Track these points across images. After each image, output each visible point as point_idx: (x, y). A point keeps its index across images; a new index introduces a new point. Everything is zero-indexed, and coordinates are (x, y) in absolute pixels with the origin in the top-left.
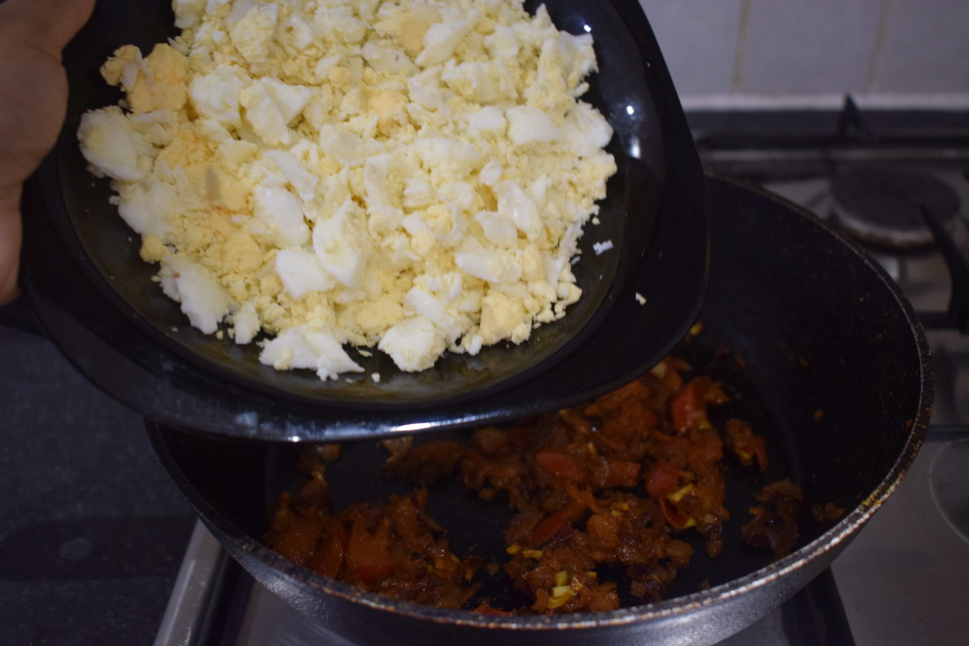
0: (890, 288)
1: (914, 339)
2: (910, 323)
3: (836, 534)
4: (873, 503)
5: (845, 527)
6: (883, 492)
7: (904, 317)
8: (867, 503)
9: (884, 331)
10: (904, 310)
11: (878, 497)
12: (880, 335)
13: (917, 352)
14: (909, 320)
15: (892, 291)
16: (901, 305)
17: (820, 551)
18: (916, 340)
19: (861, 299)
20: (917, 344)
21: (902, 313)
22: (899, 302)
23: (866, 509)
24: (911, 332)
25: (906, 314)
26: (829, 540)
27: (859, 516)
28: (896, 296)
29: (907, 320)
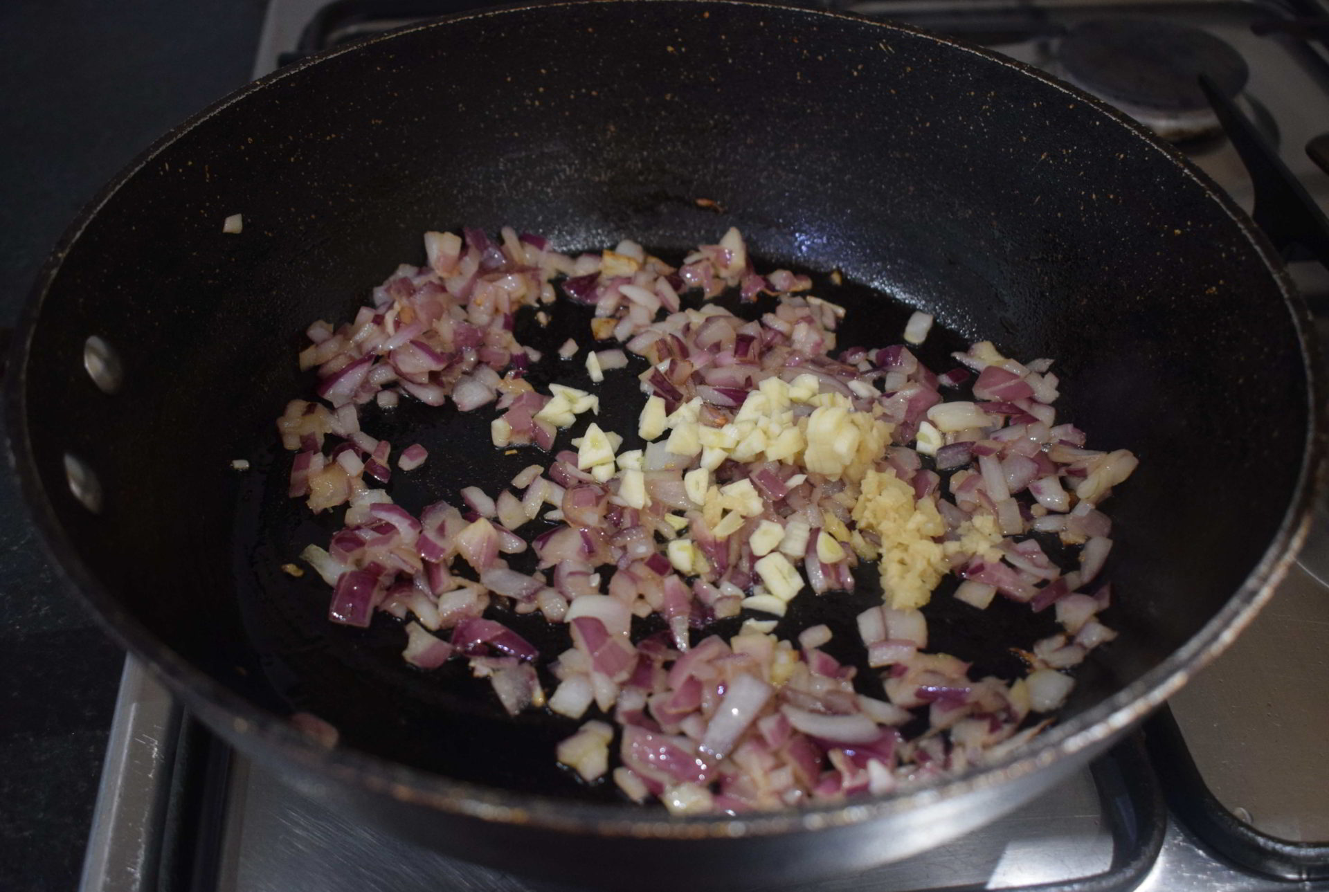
0: (1229, 213)
1: (1281, 296)
2: (1271, 269)
3: (1227, 624)
4: (1272, 569)
5: (1236, 614)
6: (1285, 548)
7: (1259, 258)
8: (1263, 568)
9: (1221, 282)
10: (1258, 248)
11: (1278, 558)
12: (1214, 288)
13: (1290, 316)
14: (1267, 263)
15: (1234, 218)
16: (1252, 241)
17: (1204, 658)
18: (1286, 296)
19: (1178, 232)
20: (1288, 303)
21: (1255, 252)
22: (1248, 235)
23: (1264, 580)
24: (1275, 283)
25: (1261, 254)
26: (1215, 637)
27: (1254, 593)
28: (1240, 225)
29: (1263, 264)
